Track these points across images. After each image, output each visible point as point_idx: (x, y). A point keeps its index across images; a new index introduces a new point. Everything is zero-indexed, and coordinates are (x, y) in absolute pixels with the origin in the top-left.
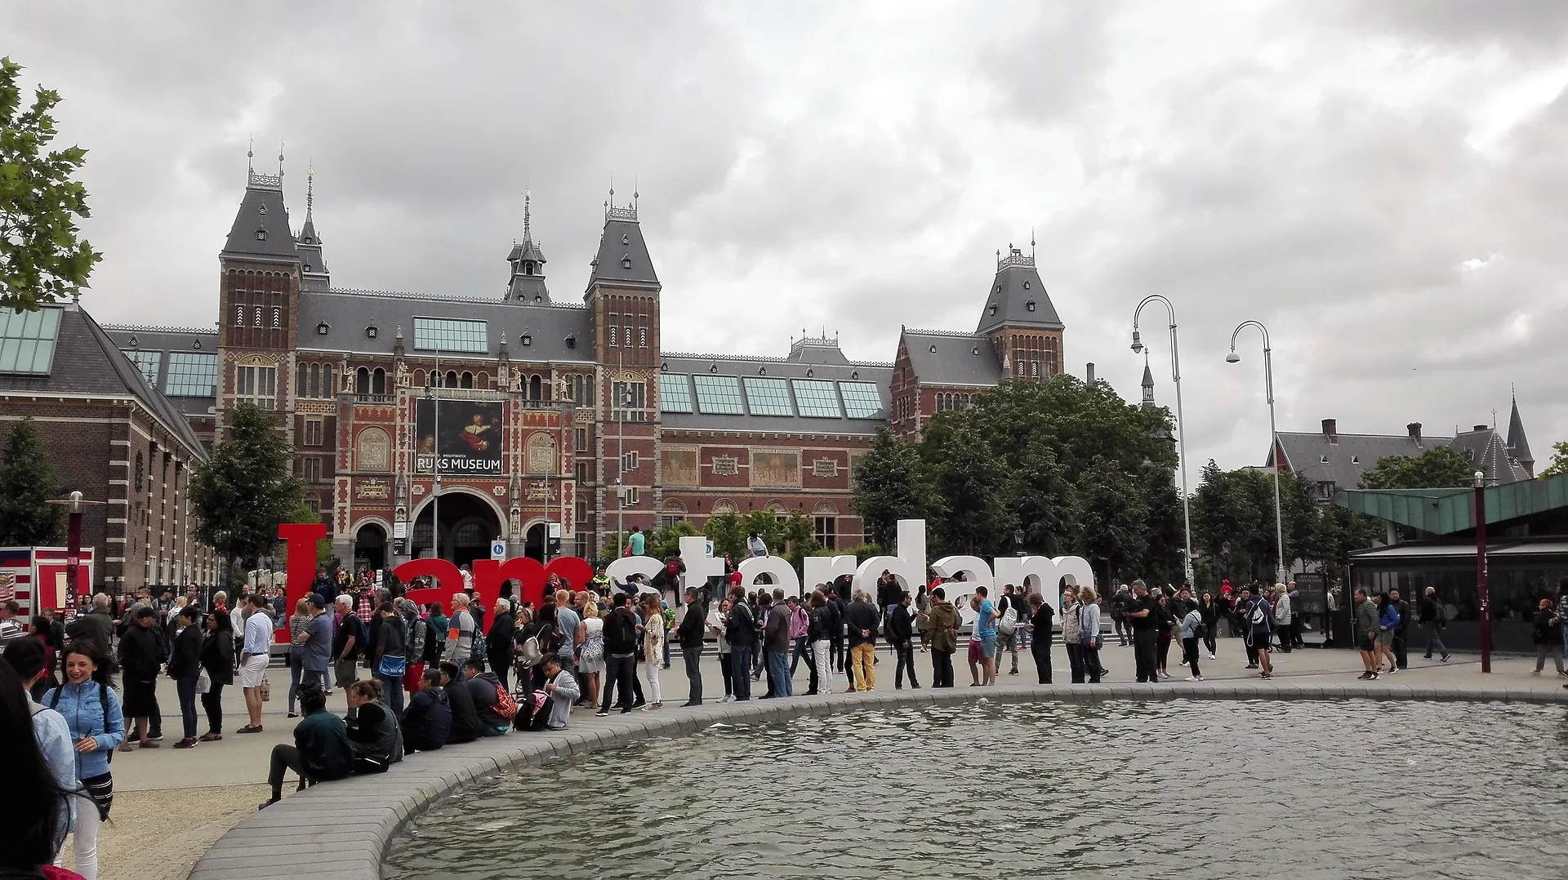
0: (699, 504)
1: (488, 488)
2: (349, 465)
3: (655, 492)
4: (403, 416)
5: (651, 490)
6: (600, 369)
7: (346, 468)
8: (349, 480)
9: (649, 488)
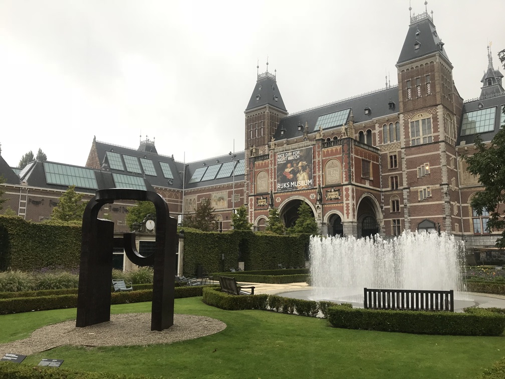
1: (307, 196)
2: (253, 191)
3: (442, 189)
4: (271, 163)
5: (439, 188)
6: (401, 116)
7: (252, 192)
8: (253, 197)
9: (438, 186)
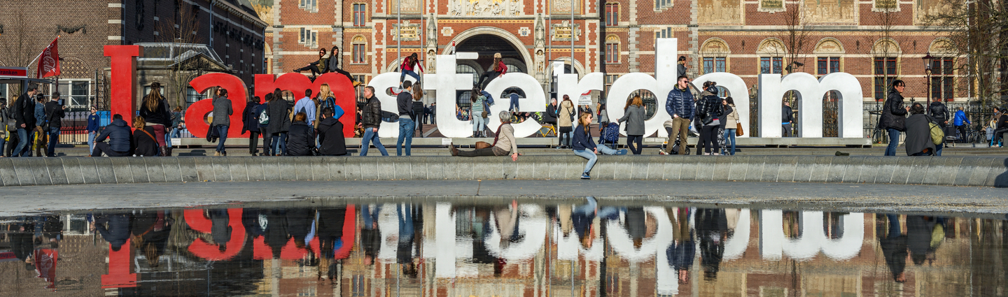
0: (743, 44)
1: (512, 29)
2: (384, 8)
3: (691, 32)
5: (686, 30)
7: (381, 11)
9: (684, 27)
